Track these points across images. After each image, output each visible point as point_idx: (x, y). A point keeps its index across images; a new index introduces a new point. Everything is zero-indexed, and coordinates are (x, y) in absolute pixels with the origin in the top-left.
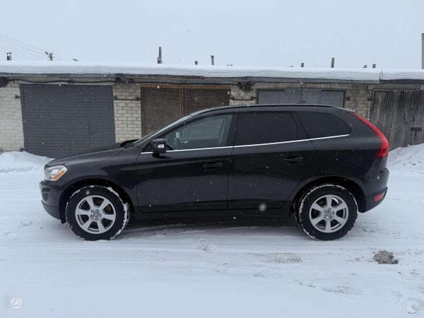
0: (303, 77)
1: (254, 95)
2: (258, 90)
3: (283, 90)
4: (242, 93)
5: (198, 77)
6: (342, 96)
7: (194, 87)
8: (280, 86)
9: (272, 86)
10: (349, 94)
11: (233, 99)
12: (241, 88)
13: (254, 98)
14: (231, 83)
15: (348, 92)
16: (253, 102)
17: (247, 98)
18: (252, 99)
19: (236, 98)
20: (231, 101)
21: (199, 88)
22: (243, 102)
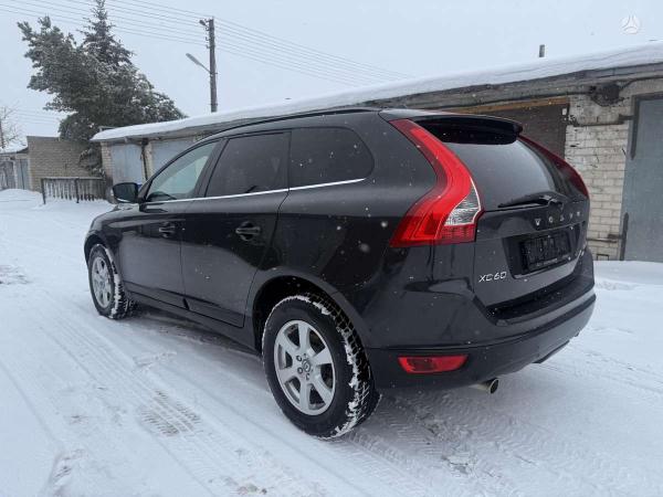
1: (628, 111)
2: (639, 99)
4: (597, 110)
11: (575, 124)
12: (595, 99)
13: (627, 118)
14: (572, 89)
16: (626, 126)
17: (609, 118)
18: (621, 120)
19: (579, 121)
20: (570, 129)
21: (504, 108)
22: (598, 128)
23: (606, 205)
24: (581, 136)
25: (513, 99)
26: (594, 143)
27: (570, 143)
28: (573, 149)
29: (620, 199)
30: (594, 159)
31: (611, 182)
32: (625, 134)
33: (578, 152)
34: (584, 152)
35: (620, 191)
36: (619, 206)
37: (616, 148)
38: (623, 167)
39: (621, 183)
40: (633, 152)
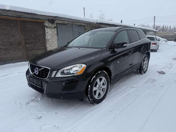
0: (77, 19)
1: (56, 26)
2: (57, 24)
3: (66, 24)
4: (50, 25)
5: (33, 14)
6: (84, 28)
7: (26, 19)
8: (65, 22)
9: (62, 22)
10: (86, 28)
11: (47, 27)
12: (50, 22)
13: (56, 27)
14: (45, 19)
15: (85, 26)
16: (56, 29)
17: (53, 27)
18: (55, 28)
19: (48, 27)
20: (46, 28)
21: (29, 20)
22: (51, 29)
23: (55, 46)
24: (48, 30)
25: (31, 18)
26: (51, 32)
27: (46, 32)
28: (47, 33)
29: (57, 44)
30: (51, 36)
31: (55, 41)
32: (56, 31)
33: (48, 34)
34: (49, 34)
35: (57, 42)
36: (57, 46)
37: (55, 33)
38: (56, 37)
39: (57, 41)
40: (58, 34)
